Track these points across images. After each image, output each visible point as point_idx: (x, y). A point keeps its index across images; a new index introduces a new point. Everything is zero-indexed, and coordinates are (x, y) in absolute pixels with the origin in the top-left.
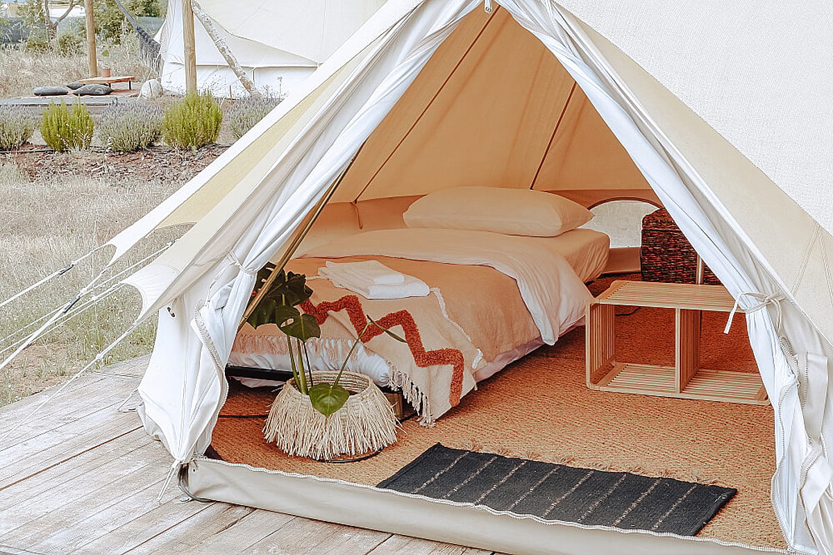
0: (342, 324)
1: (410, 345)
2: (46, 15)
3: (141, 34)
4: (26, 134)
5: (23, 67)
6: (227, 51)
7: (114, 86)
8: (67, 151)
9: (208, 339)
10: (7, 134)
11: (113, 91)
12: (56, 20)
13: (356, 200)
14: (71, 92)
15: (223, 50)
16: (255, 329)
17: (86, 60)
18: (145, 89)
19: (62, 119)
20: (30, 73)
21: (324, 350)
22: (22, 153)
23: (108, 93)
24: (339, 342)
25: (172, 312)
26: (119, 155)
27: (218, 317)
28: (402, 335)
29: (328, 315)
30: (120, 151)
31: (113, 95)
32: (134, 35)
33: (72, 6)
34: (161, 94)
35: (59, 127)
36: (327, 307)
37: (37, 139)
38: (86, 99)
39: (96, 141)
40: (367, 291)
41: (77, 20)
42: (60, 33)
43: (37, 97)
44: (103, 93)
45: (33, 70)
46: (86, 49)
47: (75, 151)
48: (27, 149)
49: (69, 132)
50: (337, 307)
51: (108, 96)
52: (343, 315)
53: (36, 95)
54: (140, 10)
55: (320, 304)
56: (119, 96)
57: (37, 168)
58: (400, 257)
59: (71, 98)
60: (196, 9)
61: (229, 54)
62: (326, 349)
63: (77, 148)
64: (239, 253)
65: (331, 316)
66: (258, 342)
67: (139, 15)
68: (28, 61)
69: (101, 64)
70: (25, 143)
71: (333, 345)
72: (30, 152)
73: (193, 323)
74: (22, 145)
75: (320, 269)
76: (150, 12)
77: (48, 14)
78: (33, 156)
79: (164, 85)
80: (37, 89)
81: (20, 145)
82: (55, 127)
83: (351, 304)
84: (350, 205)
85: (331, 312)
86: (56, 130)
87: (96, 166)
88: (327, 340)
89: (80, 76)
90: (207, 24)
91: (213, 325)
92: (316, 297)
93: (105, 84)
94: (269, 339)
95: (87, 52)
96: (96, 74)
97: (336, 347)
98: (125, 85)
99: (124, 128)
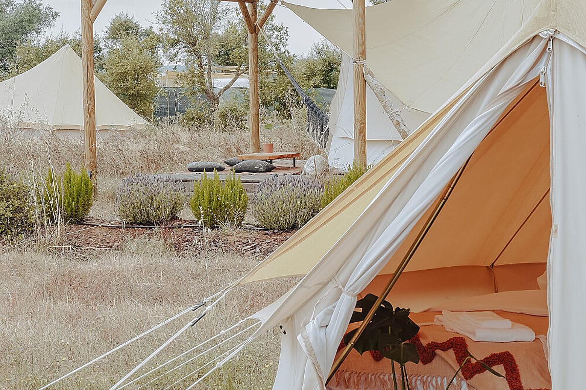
0: (447, 362)
1: (510, 383)
2: (208, 84)
3: (309, 106)
4: (176, 208)
5: (177, 141)
6: (401, 124)
7: (277, 163)
8: (218, 227)
9: (311, 350)
10: (155, 207)
11: (275, 168)
12: (219, 91)
13: (492, 265)
14: (228, 168)
15: (398, 123)
16: (361, 354)
17: (248, 135)
18: (309, 166)
19: (214, 193)
20: (185, 148)
21: (431, 386)
22: (170, 228)
23: (269, 169)
24: (445, 380)
25: (283, 330)
26: (274, 233)
27: (322, 334)
28: (504, 373)
29: (436, 354)
30: (274, 229)
31: (273, 173)
32: (305, 109)
33: (238, 75)
34: (326, 171)
35: (210, 201)
36: (435, 346)
37: (187, 214)
38: (245, 176)
39: (250, 219)
40: (474, 334)
41: (244, 91)
42: (223, 104)
43: (191, 173)
44: (263, 169)
45: (189, 144)
46: (249, 122)
47: (226, 227)
48: (175, 224)
49: (221, 206)
50: (445, 347)
51: (269, 173)
52: (450, 356)
53: (191, 170)
54: (317, 80)
55: (429, 343)
56: (280, 173)
57: (184, 244)
58: (520, 312)
59: (228, 174)
60: (368, 77)
61: (403, 128)
62: (433, 386)
63: (229, 224)
64: (342, 278)
65: (440, 356)
66: (371, 378)
67: (316, 87)
68: (184, 135)
69: (264, 140)
70: (174, 218)
71: (439, 383)
72: (178, 227)
73: (299, 337)
74: (171, 220)
75: (436, 316)
76: (328, 82)
77: (211, 83)
78: (181, 232)
79: (331, 162)
80: (191, 165)
81: (168, 219)
82: (206, 201)
83: (458, 345)
84: (486, 269)
85: (438, 352)
86: (207, 203)
87: (247, 244)
88: (434, 378)
89: (240, 151)
90: (381, 94)
91: (316, 338)
92: (425, 338)
93: (266, 161)
94: (381, 376)
95: (250, 127)
96: (258, 149)
97: (442, 384)
98: (289, 163)
99: (279, 204)
